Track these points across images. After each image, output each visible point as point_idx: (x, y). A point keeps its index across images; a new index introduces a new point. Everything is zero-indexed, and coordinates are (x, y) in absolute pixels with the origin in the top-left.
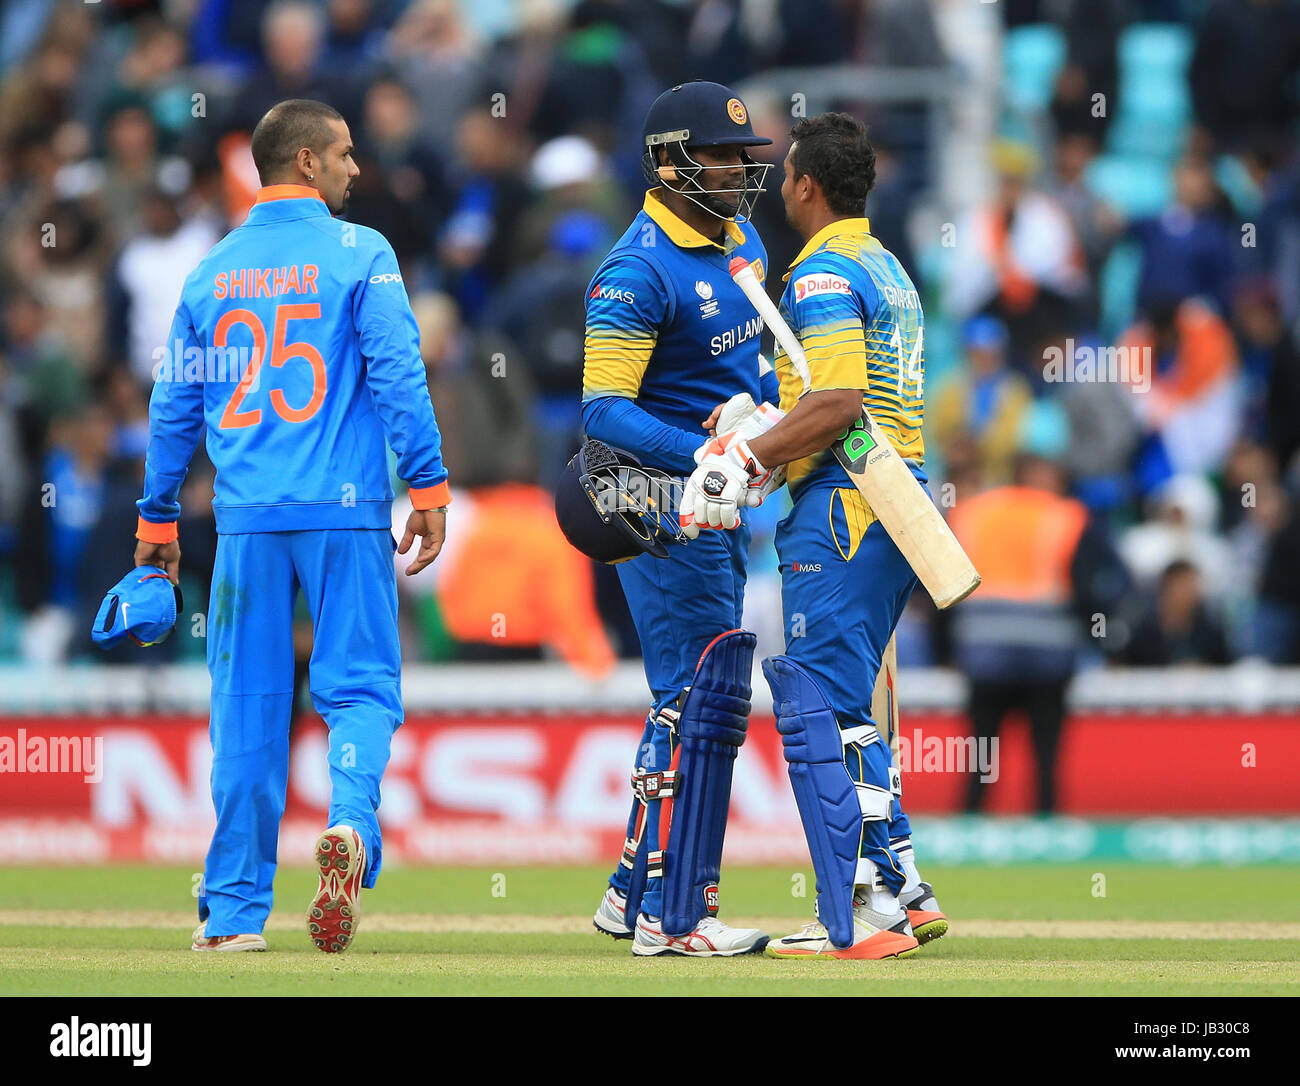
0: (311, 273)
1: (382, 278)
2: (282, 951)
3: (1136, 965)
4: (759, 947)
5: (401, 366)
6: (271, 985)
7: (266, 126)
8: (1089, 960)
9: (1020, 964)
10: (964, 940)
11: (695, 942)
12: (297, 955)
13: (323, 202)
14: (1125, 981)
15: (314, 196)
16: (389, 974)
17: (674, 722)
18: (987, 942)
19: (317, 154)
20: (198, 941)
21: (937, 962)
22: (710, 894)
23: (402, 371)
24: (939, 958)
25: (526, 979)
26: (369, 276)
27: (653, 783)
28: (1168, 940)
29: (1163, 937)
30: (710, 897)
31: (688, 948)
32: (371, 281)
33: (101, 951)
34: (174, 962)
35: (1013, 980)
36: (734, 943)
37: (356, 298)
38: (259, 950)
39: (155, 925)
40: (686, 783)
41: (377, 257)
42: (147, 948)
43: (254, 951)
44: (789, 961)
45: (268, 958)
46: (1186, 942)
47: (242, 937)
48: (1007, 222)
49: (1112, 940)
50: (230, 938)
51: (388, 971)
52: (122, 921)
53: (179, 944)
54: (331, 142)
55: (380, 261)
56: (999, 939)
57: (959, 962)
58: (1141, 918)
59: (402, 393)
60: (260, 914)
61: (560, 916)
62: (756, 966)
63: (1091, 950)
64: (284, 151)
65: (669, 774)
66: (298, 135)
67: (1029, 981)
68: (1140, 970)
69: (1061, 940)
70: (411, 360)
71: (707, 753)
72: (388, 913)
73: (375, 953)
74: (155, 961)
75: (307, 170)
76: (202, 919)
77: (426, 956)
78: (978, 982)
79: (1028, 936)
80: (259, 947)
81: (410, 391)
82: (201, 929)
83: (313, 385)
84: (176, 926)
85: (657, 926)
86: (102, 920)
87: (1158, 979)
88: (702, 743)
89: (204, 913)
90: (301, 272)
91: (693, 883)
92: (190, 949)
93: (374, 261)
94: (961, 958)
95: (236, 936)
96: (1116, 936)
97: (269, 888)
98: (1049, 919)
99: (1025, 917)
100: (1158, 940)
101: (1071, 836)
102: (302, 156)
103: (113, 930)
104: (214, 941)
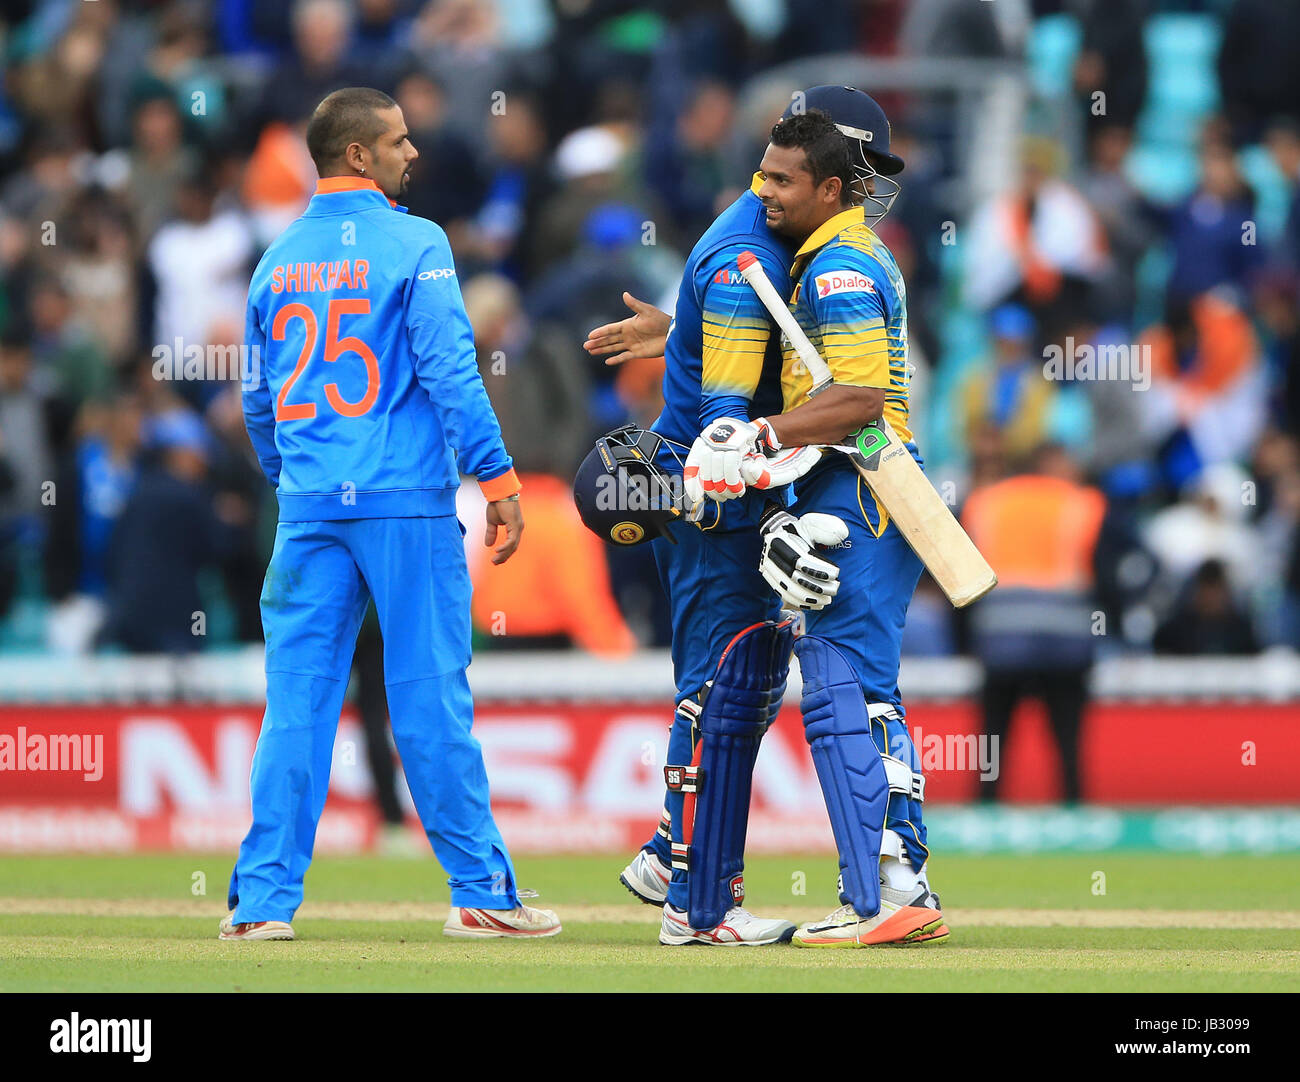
0: (361, 269)
1: (432, 274)
2: (310, 939)
3: (1164, 954)
4: (786, 938)
5: (446, 364)
6: (298, 974)
7: (318, 120)
8: (1115, 949)
9: (1048, 953)
10: (993, 929)
11: (721, 933)
12: (324, 943)
13: (380, 193)
14: (1153, 970)
15: (370, 187)
16: (416, 963)
17: (696, 717)
18: (1016, 930)
19: (367, 146)
20: (225, 930)
21: (965, 952)
22: (735, 886)
23: (447, 369)
24: (967, 948)
25: (553, 969)
26: (417, 272)
27: (675, 777)
28: (1195, 930)
29: (1189, 926)
30: (736, 889)
31: (715, 939)
32: (419, 277)
33: (129, 940)
34: (203, 950)
35: (1040, 970)
36: (763, 933)
37: (403, 294)
38: (286, 939)
39: (182, 914)
40: (709, 779)
41: (427, 252)
42: (174, 937)
43: (281, 939)
44: (816, 950)
45: (293, 947)
46: (1213, 931)
47: (270, 924)
48: (1028, 212)
49: (1139, 929)
50: (258, 924)
51: (416, 959)
52: (150, 910)
53: (207, 933)
54: (383, 133)
55: (428, 256)
56: (1026, 929)
57: (986, 951)
58: (1168, 907)
59: (448, 391)
60: (290, 903)
61: (587, 905)
62: (785, 954)
63: (1117, 939)
64: (334, 145)
65: (692, 770)
66: (347, 129)
67: (1057, 970)
68: (1167, 958)
69: (1089, 929)
70: (457, 356)
71: (730, 748)
72: (415, 902)
73: (403, 941)
74: (182, 950)
75: (357, 164)
76: (231, 908)
77: (453, 945)
78: (1004, 971)
79: (1056, 925)
80: (287, 935)
81: (457, 388)
82: (229, 918)
83: (367, 379)
84: (204, 915)
85: (684, 917)
86: (128, 909)
87: (1185, 968)
88: (724, 739)
89: (234, 902)
90: (352, 266)
91: (718, 877)
92: (217, 938)
93: (423, 256)
94: (988, 947)
95: (263, 923)
96: (1143, 925)
97: (300, 881)
98: (1076, 908)
99: (1052, 906)
100: (1186, 929)
101: (1099, 825)
102: (350, 151)
103: (139, 918)
104: (241, 928)
